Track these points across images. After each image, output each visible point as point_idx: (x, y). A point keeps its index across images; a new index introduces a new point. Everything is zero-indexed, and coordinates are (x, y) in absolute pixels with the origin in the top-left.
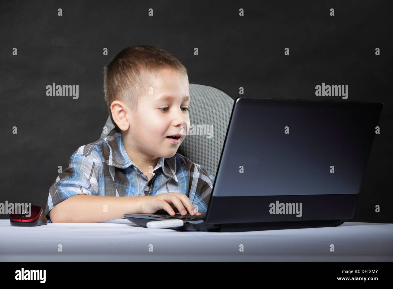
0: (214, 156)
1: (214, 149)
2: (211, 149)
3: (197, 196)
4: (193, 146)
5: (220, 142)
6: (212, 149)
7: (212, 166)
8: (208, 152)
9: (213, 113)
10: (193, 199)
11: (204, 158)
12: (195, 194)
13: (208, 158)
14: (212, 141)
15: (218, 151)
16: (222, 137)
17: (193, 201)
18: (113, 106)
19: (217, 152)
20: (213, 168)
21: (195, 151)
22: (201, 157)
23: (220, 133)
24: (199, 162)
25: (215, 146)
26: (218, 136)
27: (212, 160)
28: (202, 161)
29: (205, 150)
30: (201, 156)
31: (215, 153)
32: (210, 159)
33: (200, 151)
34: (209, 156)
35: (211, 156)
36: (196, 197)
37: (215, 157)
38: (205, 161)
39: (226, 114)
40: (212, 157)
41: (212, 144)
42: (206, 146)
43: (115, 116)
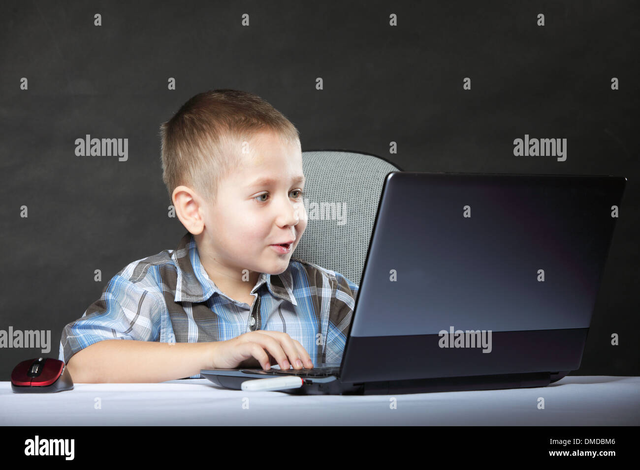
3: (331, 327)
17: (327, 336)
18: (177, 195)
43: (181, 212)
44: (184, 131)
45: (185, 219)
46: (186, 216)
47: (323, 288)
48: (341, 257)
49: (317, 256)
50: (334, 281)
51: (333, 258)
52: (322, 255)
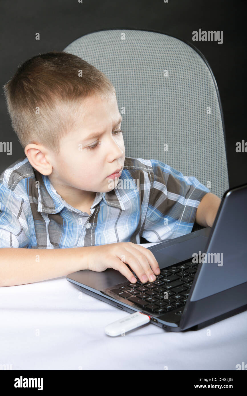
0: (175, 131)
1: (175, 123)
2: (172, 123)
3: (150, 207)
4: (151, 117)
5: (183, 115)
6: (174, 123)
7: (173, 143)
8: (168, 126)
9: (175, 77)
10: (146, 211)
11: (163, 133)
12: (148, 206)
13: (168, 133)
14: (174, 113)
15: (181, 125)
16: (185, 109)
17: (146, 213)
18: (28, 150)
19: (179, 127)
20: (174, 146)
21: (152, 124)
22: (159, 132)
23: (183, 103)
24: (158, 137)
25: (177, 119)
26: (181, 107)
27: (173, 136)
28: (161, 137)
29: (165, 123)
30: (159, 130)
31: (177, 127)
32: (170, 135)
33: (159, 123)
34: (170, 131)
35: (172, 131)
36: (149, 209)
37: (177, 133)
38: (165, 137)
39: (191, 79)
40: (173, 133)
41: (174, 116)
42: (166, 118)
43: (33, 161)
44: (27, 100)
45: (37, 165)
46: (37, 164)
47: (145, 184)
48: (152, 119)
49: (135, 115)
50: (151, 173)
51: (147, 119)
52: (138, 115)
